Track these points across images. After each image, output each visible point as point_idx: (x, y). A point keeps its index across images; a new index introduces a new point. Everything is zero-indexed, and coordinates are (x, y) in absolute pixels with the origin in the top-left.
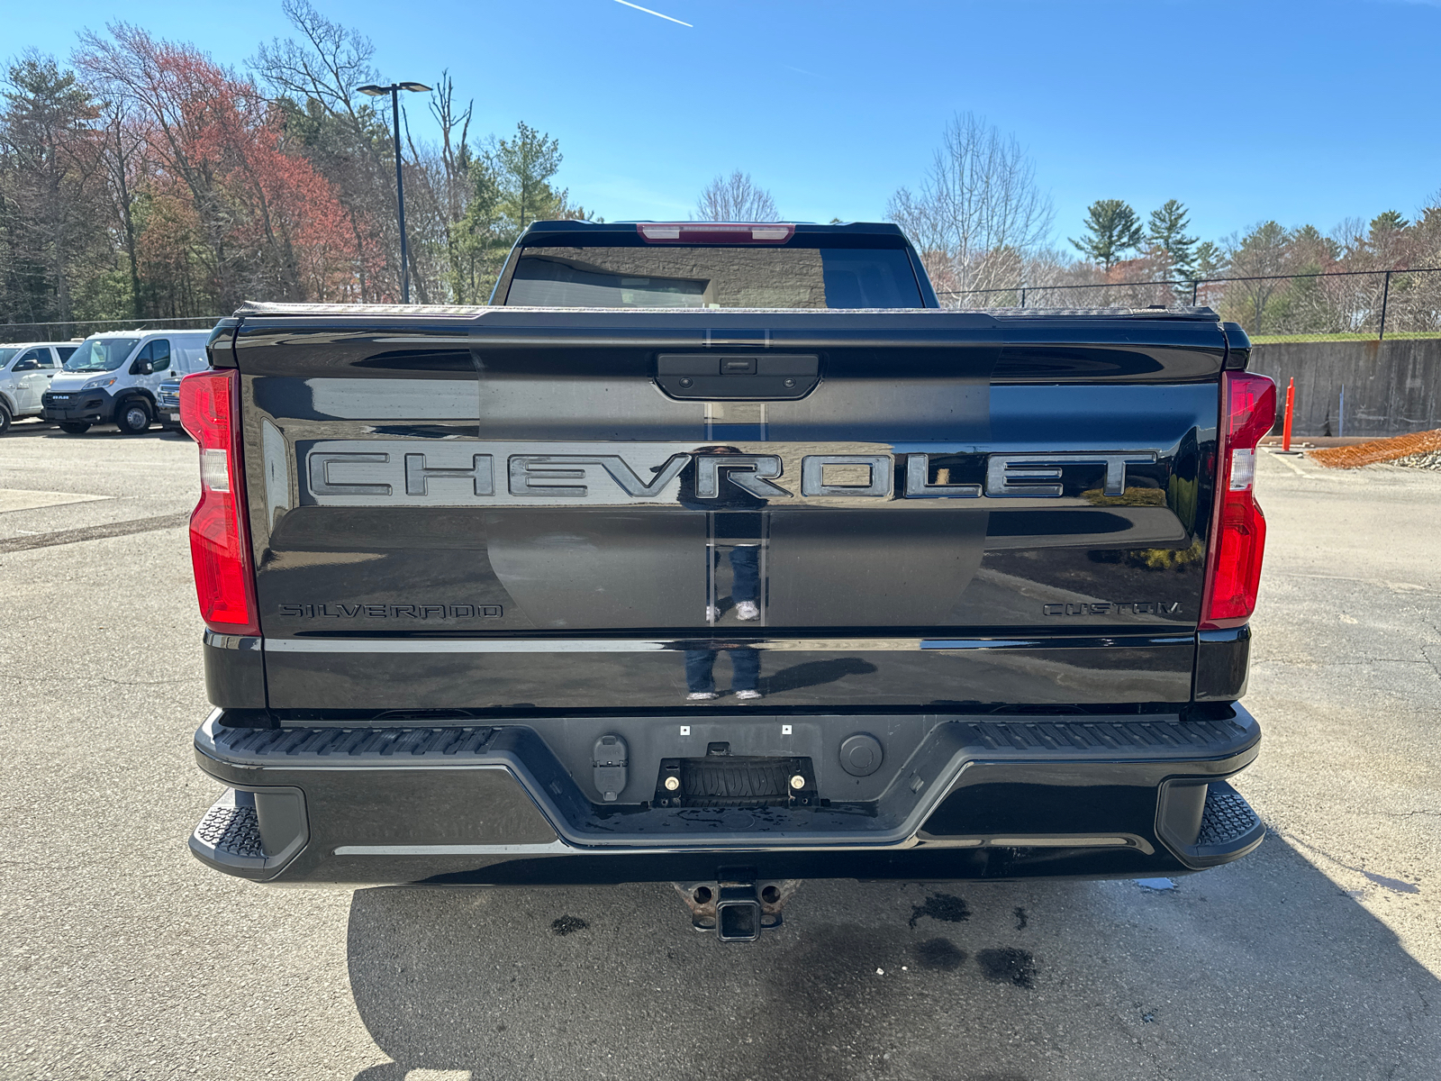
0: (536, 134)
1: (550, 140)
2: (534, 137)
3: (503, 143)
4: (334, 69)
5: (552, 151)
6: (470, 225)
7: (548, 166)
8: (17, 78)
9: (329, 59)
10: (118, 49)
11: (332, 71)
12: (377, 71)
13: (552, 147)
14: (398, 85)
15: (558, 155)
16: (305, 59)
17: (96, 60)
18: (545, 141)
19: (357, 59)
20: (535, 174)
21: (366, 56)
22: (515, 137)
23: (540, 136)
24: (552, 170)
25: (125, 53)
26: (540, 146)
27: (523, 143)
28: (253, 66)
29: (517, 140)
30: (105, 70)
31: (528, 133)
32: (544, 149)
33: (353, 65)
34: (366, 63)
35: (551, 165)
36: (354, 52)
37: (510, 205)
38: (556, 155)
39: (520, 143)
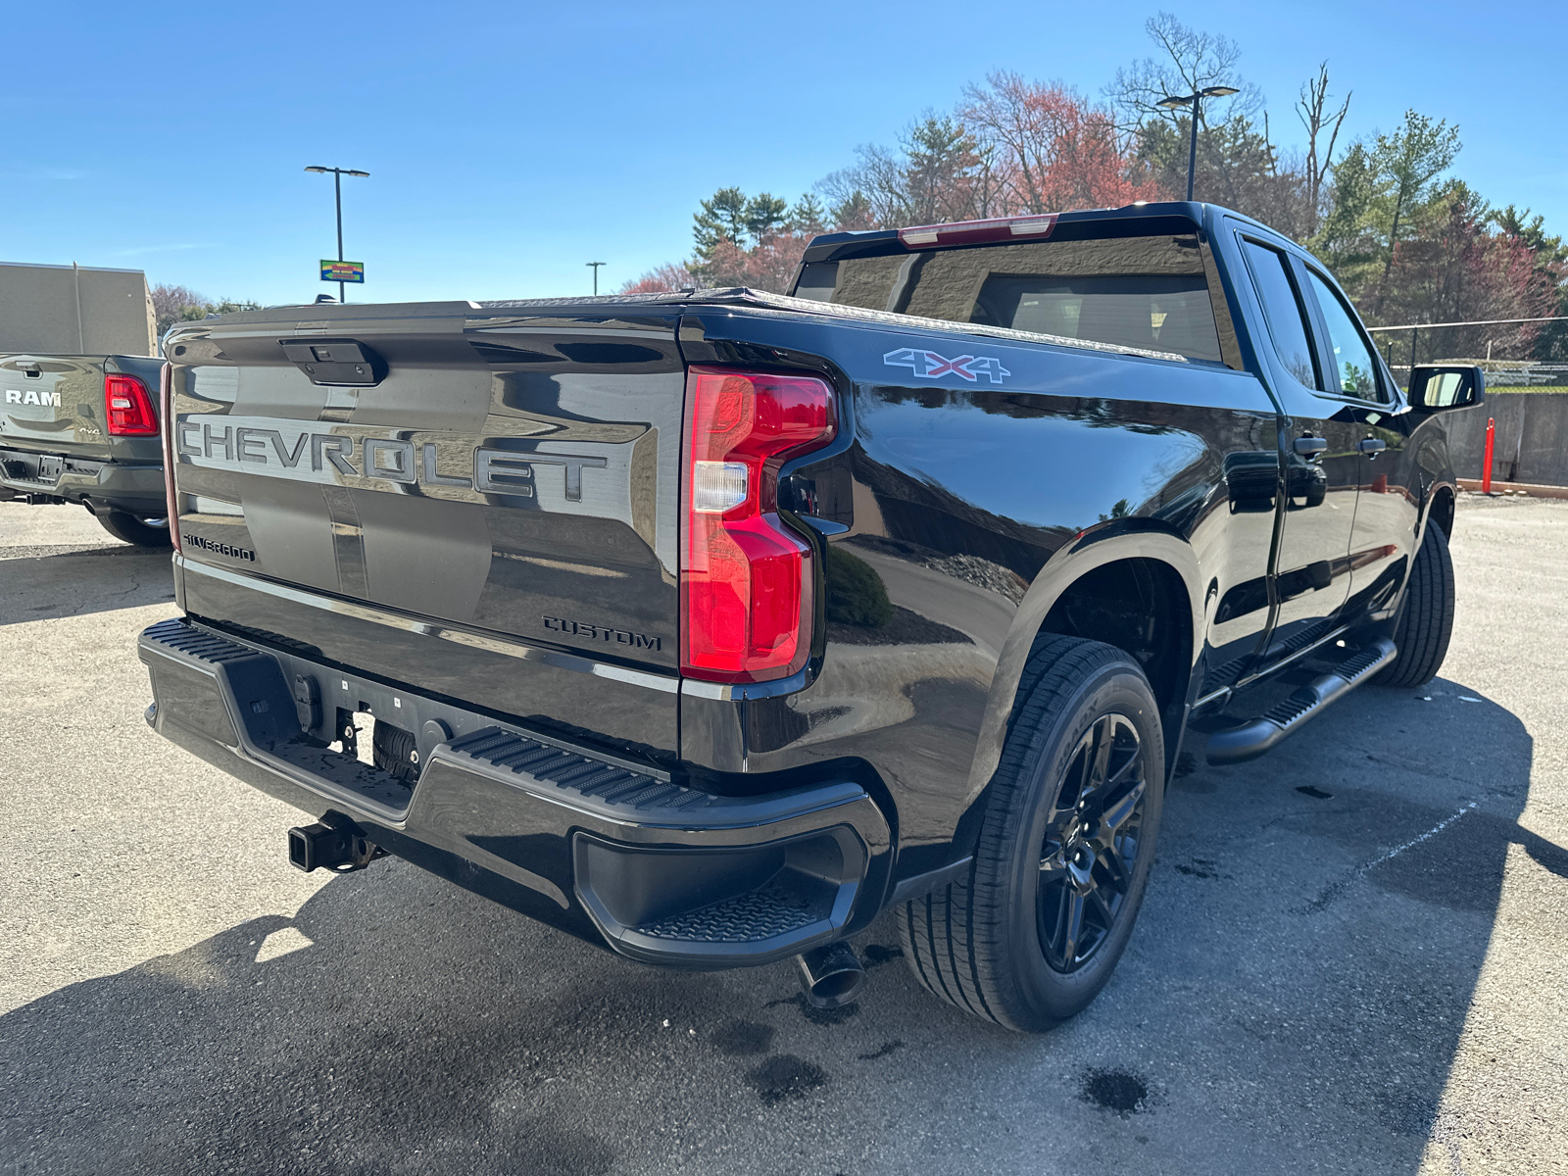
0: (1428, 122)
1: (1447, 127)
2: (1425, 126)
3: (1382, 139)
4: (1192, 82)
5: (1449, 140)
6: (1324, 240)
7: (1440, 159)
8: (919, 137)
9: (1188, 72)
10: (994, 97)
11: (1190, 85)
12: (1239, 77)
13: (1449, 136)
14: (1201, 91)
15: (1455, 144)
16: (1163, 77)
17: (975, 110)
18: (1439, 129)
19: (1218, 67)
20: (1419, 171)
21: (1230, 62)
22: (1399, 128)
23: (1433, 125)
24: (1445, 163)
25: (999, 100)
26: (1432, 135)
27: (1410, 134)
28: (1108, 93)
29: (1401, 132)
30: (981, 119)
31: (1417, 122)
32: (1437, 139)
33: (1213, 74)
34: (1227, 70)
35: (1445, 157)
36: (1216, 61)
37: (1380, 213)
38: (1453, 144)
39: (1406, 136)
